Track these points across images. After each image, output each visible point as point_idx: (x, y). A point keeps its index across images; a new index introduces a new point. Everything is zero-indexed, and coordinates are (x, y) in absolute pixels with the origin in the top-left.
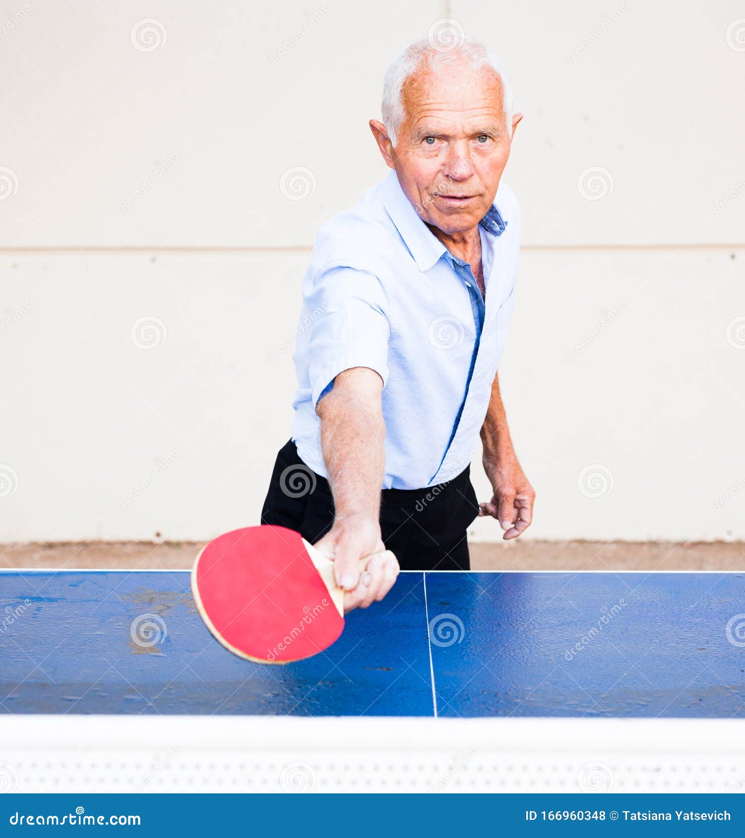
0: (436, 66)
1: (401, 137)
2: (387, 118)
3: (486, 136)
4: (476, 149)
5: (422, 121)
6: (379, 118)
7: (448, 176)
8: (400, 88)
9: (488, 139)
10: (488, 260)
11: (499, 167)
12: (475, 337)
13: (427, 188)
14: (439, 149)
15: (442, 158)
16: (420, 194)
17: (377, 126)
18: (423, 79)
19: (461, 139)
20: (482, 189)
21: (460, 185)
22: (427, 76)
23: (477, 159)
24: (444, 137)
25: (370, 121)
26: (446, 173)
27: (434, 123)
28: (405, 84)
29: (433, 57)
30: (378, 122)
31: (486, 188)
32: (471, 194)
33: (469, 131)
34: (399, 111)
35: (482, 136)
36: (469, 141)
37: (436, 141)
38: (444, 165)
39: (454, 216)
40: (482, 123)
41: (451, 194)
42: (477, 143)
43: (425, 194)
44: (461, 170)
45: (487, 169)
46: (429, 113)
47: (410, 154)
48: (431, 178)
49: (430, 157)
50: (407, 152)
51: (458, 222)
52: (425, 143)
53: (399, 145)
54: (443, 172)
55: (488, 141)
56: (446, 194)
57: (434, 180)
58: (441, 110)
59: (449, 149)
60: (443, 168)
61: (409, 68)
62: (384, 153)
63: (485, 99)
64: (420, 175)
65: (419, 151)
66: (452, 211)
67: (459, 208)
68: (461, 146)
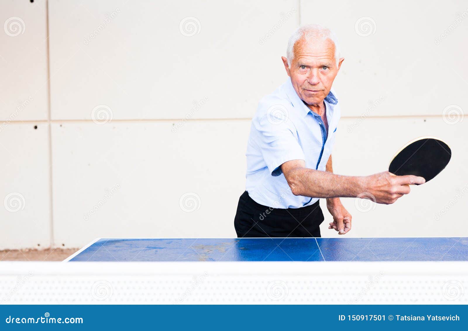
0: (308, 38)
1: (293, 64)
2: (288, 57)
3: (326, 67)
4: (322, 72)
5: (300, 59)
6: (285, 56)
7: (309, 82)
8: (293, 45)
9: (327, 68)
10: (330, 114)
11: (332, 80)
12: (322, 145)
13: (301, 86)
14: (306, 71)
15: (307, 75)
16: (298, 88)
17: (284, 59)
18: (302, 43)
19: (315, 68)
20: (323, 88)
21: (314, 86)
22: (303, 42)
23: (322, 76)
24: (308, 67)
25: (282, 57)
26: (309, 81)
27: (304, 61)
28: (295, 44)
29: (307, 34)
30: (285, 58)
31: (325, 88)
32: (318, 90)
33: (319, 65)
34: (292, 55)
35: (324, 67)
36: (319, 69)
37: (306, 68)
38: (308, 78)
39: (311, 98)
40: (325, 62)
41: (310, 90)
42: (322, 70)
43: (300, 88)
44: (315, 80)
45: (326, 80)
46: (302, 57)
47: (295, 72)
48: (302, 82)
49: (303, 74)
50: (294, 71)
51: (313, 101)
52: (301, 68)
53: (291, 68)
54: (307, 81)
55: (327, 69)
56: (308, 89)
57: (304, 83)
58: (307, 56)
59: (310, 72)
60: (307, 79)
61: (297, 37)
62: (287, 70)
63: (326, 52)
64: (298, 81)
65: (298, 71)
66: (310, 96)
67: (313, 94)
68: (315, 71)
